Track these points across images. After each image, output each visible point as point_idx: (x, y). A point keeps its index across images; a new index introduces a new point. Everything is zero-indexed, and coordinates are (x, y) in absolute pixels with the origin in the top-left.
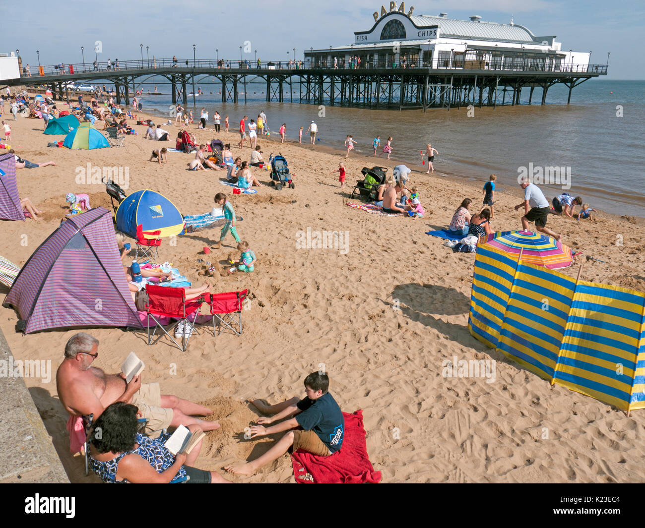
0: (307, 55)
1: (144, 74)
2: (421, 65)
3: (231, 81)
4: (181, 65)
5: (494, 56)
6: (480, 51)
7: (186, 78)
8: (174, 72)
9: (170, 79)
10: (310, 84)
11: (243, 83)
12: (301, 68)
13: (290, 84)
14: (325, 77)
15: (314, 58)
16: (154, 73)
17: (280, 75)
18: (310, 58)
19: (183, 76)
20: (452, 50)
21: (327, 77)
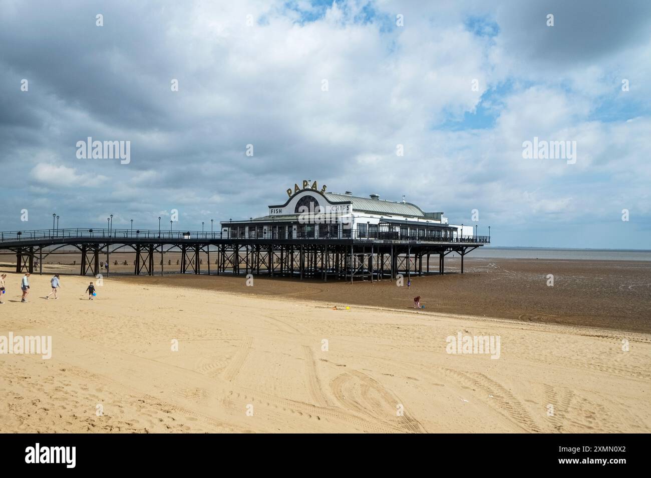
0: (224, 225)
1: (54, 244)
2: (341, 236)
3: (146, 250)
4: (96, 235)
5: (401, 228)
6: (393, 224)
7: (99, 248)
8: (86, 242)
9: (80, 249)
10: (224, 253)
11: (160, 252)
12: (218, 237)
13: (208, 252)
14: (240, 246)
15: (230, 229)
16: (64, 243)
17: (197, 244)
18: (227, 229)
19: (96, 246)
20: (368, 222)
21: (242, 246)
